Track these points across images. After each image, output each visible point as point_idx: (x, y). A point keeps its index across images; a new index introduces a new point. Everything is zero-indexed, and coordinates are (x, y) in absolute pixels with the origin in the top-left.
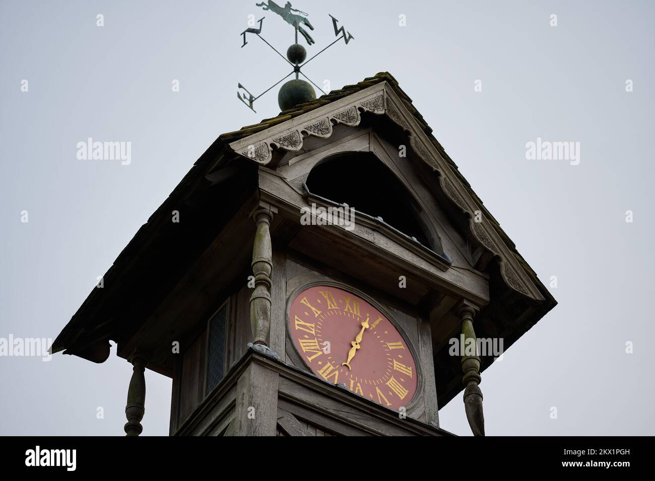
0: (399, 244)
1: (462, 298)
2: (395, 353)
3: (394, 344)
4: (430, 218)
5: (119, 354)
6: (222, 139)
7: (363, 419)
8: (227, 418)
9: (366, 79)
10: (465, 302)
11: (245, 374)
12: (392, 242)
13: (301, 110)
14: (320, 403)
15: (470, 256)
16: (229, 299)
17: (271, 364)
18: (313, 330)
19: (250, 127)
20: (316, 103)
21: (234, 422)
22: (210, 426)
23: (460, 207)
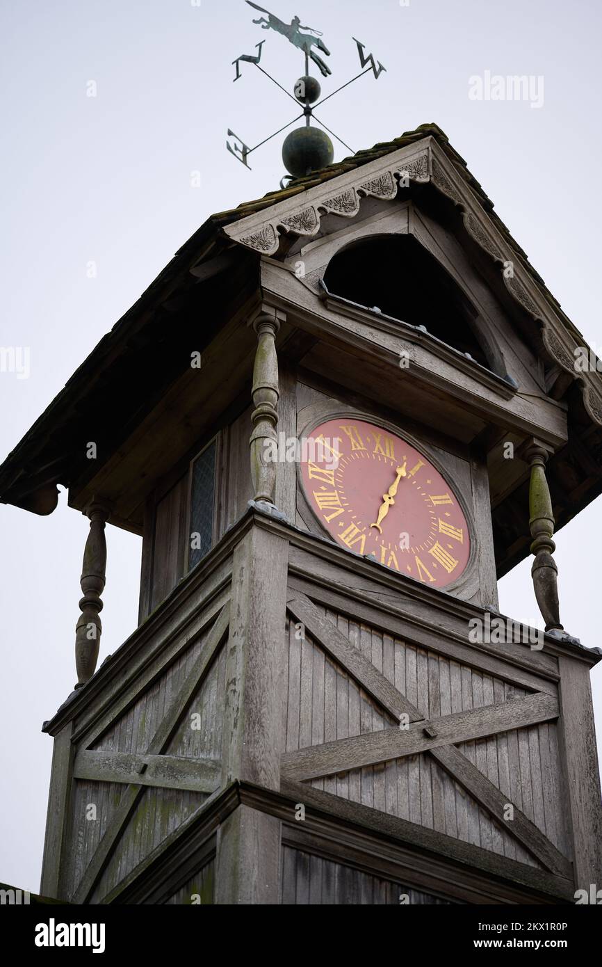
0: (447, 363)
1: (531, 437)
2: (440, 510)
3: (439, 497)
4: (489, 326)
5: (72, 504)
6: (213, 220)
7: (399, 602)
8: (220, 598)
9: (405, 134)
10: (536, 442)
11: (245, 542)
12: (438, 359)
13: (317, 178)
14: (343, 581)
15: (542, 379)
16: (219, 434)
17: (277, 528)
18: (333, 479)
19: (250, 203)
20: (338, 169)
21: (230, 605)
22: (197, 609)
23: (530, 313)
